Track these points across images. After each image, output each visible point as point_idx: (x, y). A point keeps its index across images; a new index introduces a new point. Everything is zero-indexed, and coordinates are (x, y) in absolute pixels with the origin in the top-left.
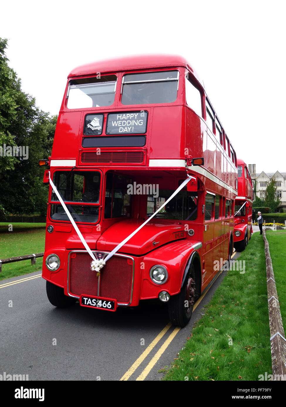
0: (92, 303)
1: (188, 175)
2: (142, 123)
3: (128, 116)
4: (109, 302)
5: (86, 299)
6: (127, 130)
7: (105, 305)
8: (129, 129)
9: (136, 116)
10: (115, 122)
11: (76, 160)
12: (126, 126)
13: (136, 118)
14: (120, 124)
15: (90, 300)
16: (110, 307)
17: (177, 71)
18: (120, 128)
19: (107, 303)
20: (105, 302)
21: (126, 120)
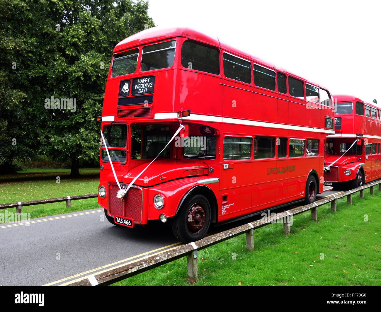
0: (121, 221)
1: (180, 124)
2: (152, 85)
3: (144, 80)
4: (130, 221)
5: (117, 218)
6: (143, 92)
7: (127, 223)
8: (144, 90)
9: (149, 79)
10: (137, 85)
11: (114, 116)
12: (143, 88)
13: (148, 81)
14: (139, 87)
15: (119, 219)
16: (130, 225)
17: (175, 40)
18: (139, 90)
19: (128, 221)
20: (127, 220)
21: (143, 84)
